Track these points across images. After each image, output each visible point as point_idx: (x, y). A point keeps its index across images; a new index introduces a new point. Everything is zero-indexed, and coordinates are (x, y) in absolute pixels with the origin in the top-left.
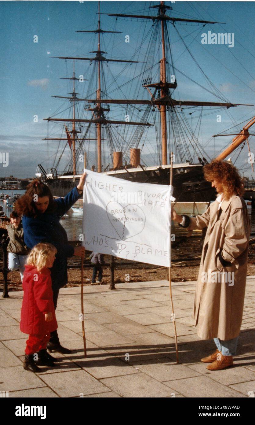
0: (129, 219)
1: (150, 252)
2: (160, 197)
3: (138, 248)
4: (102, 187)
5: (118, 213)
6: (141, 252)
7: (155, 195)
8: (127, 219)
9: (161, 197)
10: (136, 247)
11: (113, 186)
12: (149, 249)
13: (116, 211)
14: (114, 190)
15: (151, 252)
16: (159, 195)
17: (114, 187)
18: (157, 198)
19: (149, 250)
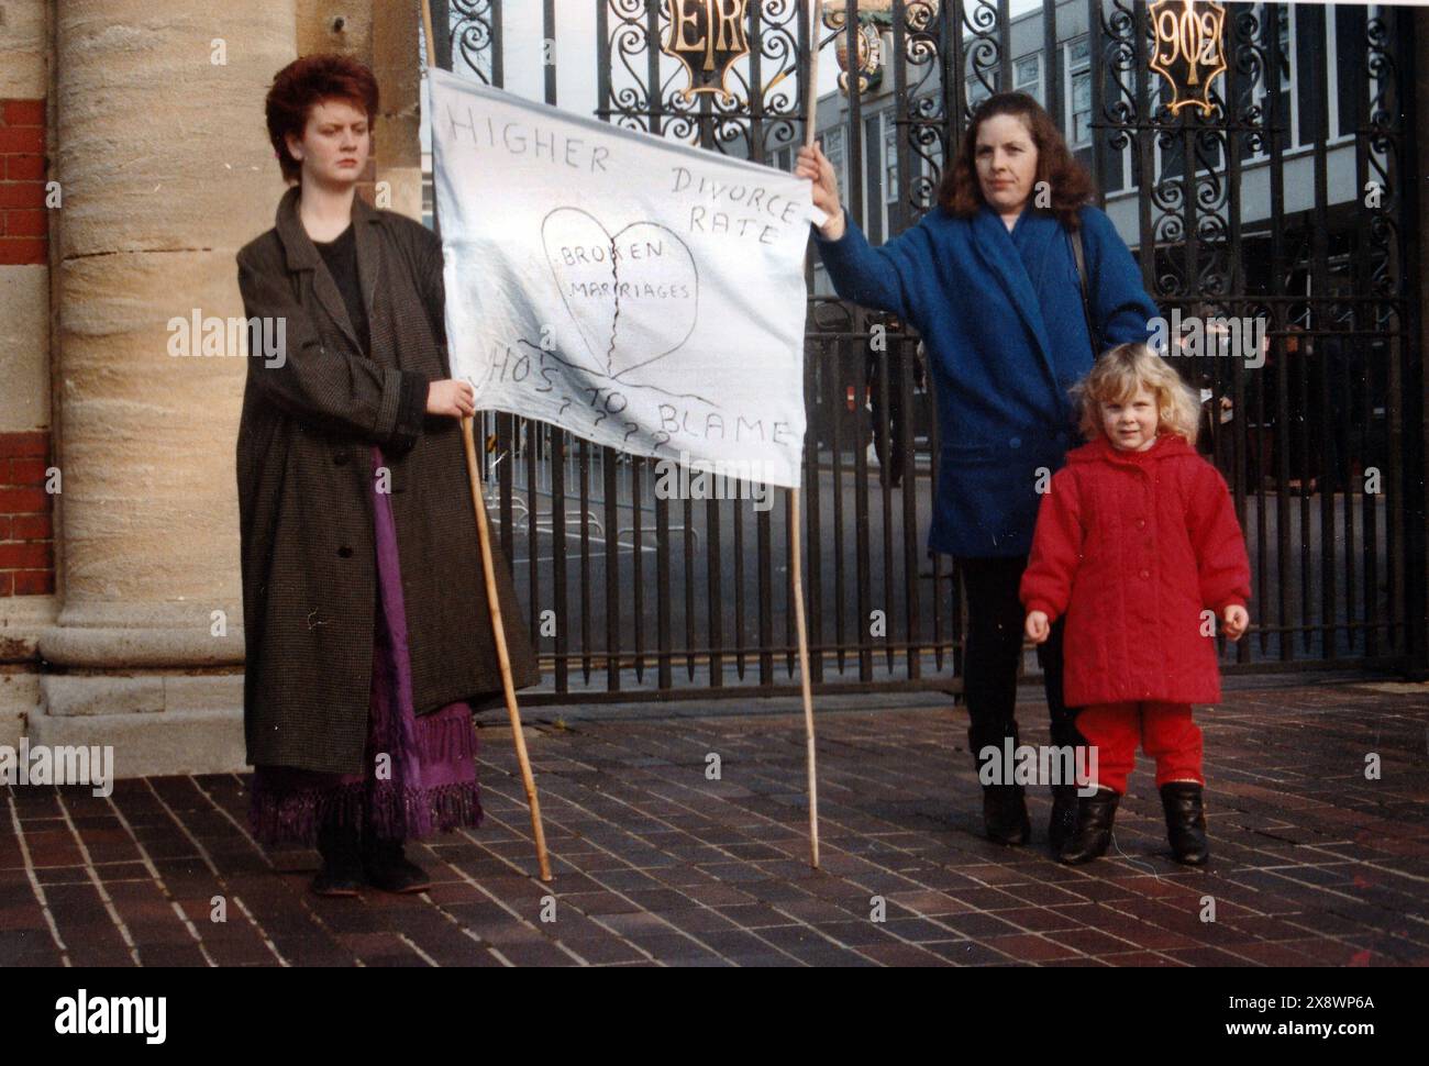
0: (632, 291)
1: (719, 426)
2: (760, 200)
3: (668, 413)
4: (518, 146)
5: (588, 261)
6: (681, 426)
7: (741, 192)
8: (621, 289)
9: (763, 202)
10: (661, 407)
11: (568, 141)
12: (713, 414)
13: (580, 252)
14: (573, 158)
15: (722, 427)
16: (759, 193)
17: (571, 146)
18: (749, 204)
19: (713, 420)
